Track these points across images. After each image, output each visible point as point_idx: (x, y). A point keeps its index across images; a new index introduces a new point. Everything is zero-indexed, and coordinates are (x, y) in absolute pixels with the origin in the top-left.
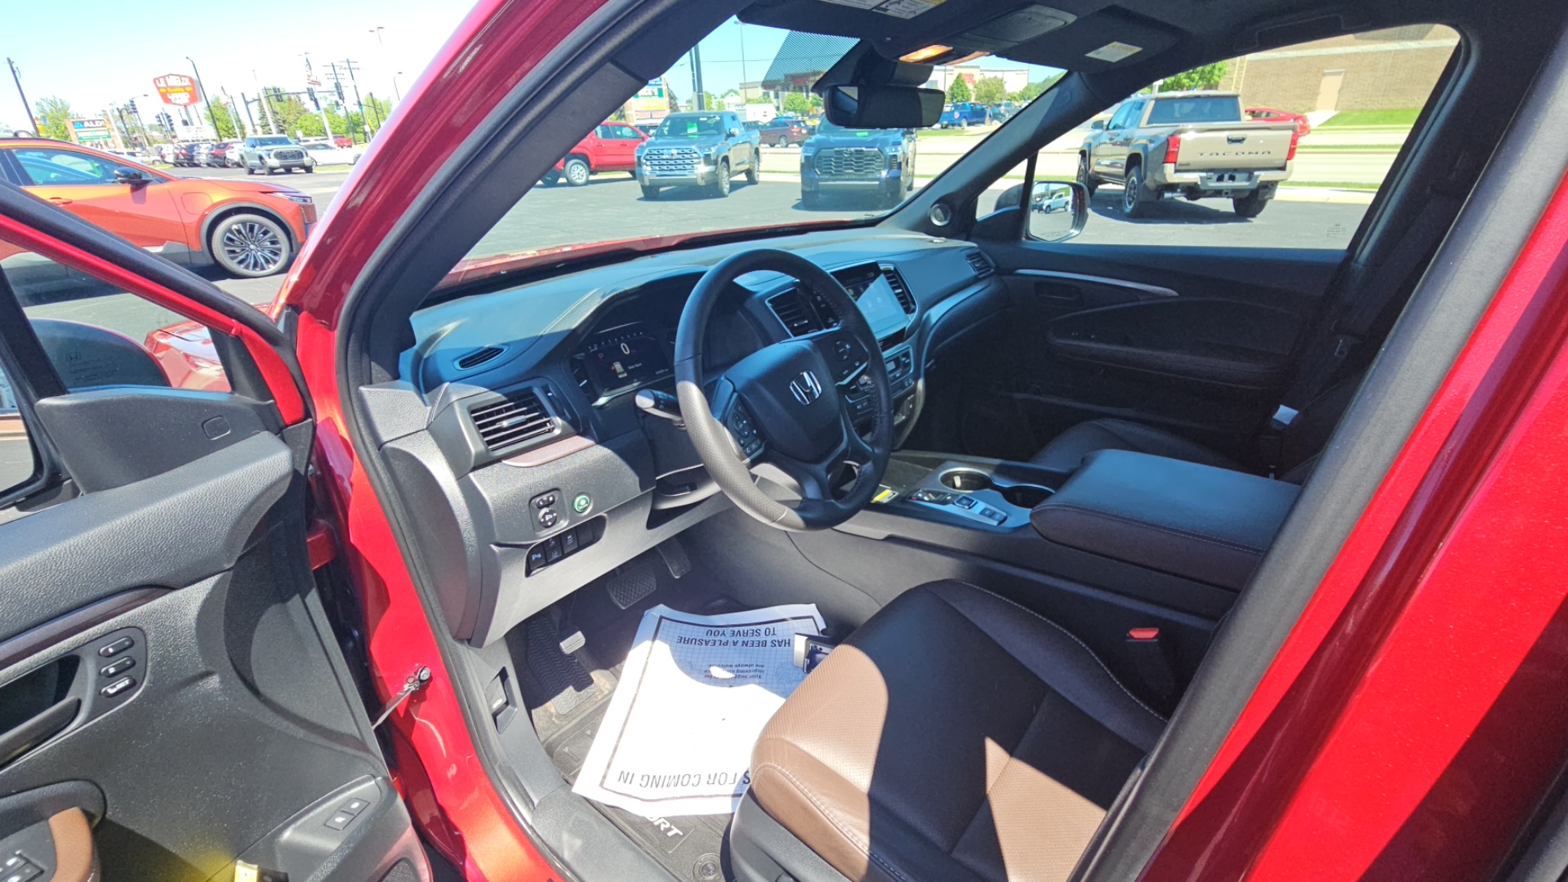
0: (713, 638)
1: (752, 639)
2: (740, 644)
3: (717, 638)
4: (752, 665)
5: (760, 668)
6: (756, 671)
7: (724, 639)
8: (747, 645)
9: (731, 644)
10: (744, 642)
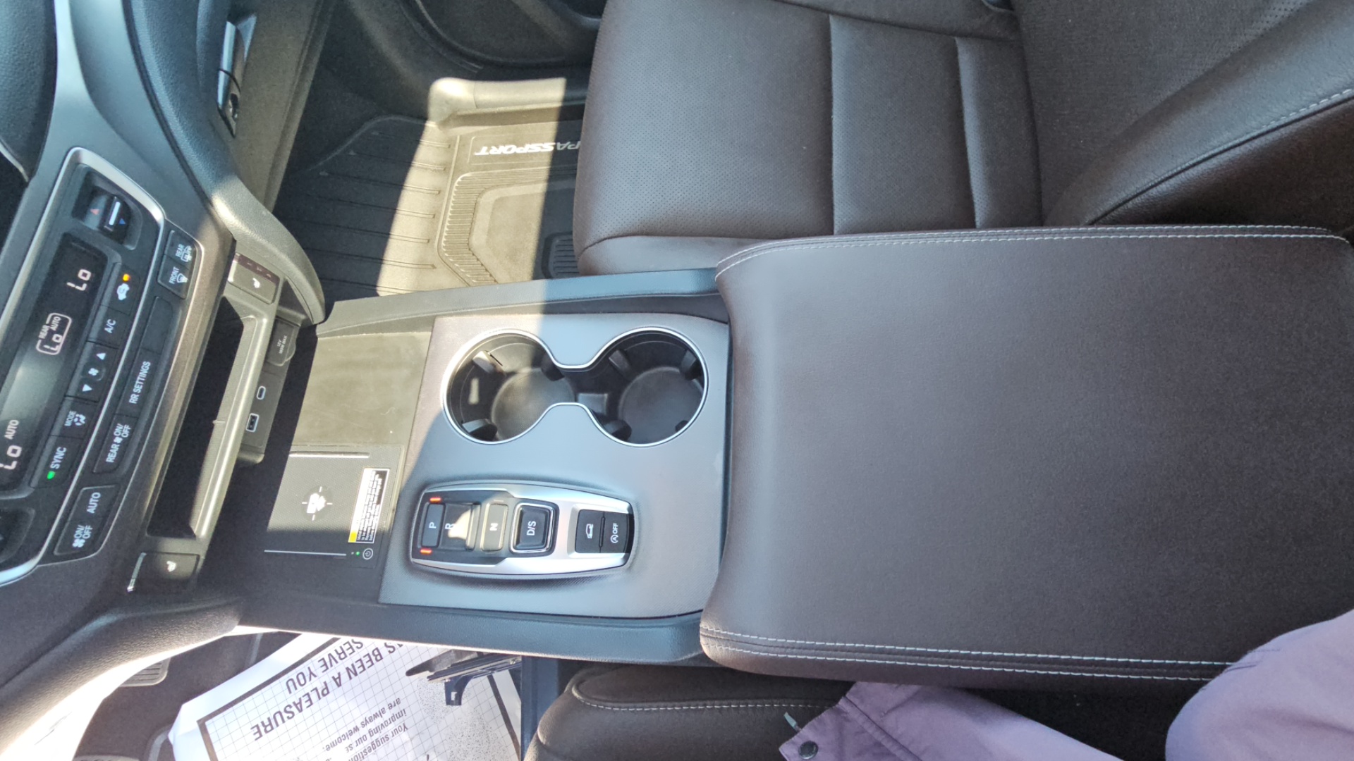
0: (301, 692)
1: (356, 657)
2: (345, 677)
3: (308, 688)
4: (383, 711)
5: (395, 710)
6: (393, 719)
7: (317, 683)
8: (356, 674)
9: (332, 685)
10: (348, 669)
